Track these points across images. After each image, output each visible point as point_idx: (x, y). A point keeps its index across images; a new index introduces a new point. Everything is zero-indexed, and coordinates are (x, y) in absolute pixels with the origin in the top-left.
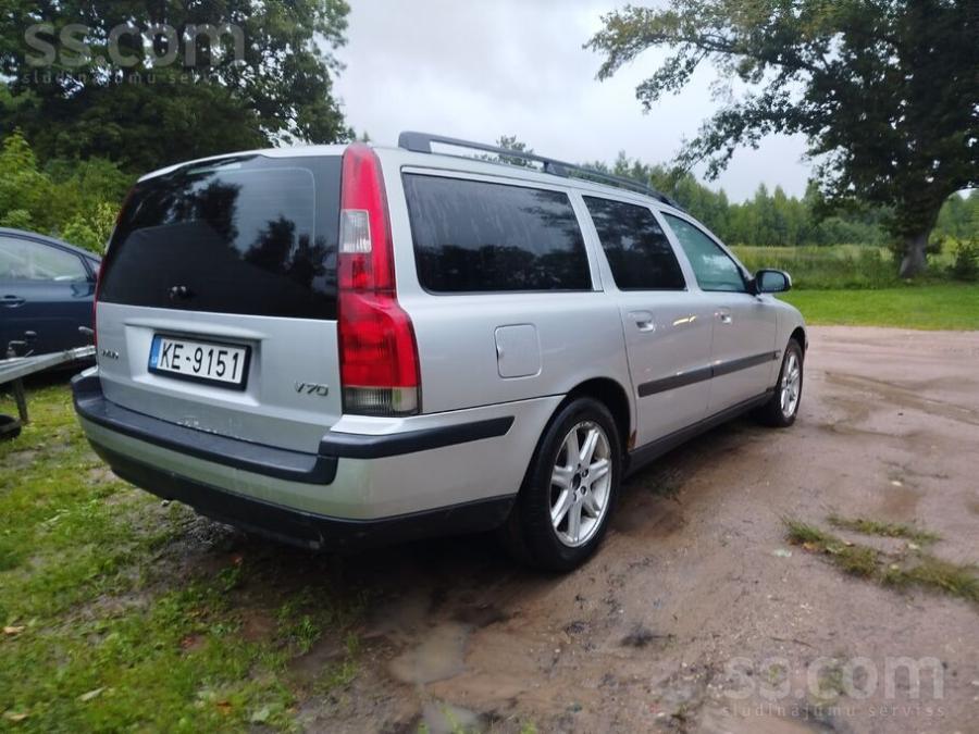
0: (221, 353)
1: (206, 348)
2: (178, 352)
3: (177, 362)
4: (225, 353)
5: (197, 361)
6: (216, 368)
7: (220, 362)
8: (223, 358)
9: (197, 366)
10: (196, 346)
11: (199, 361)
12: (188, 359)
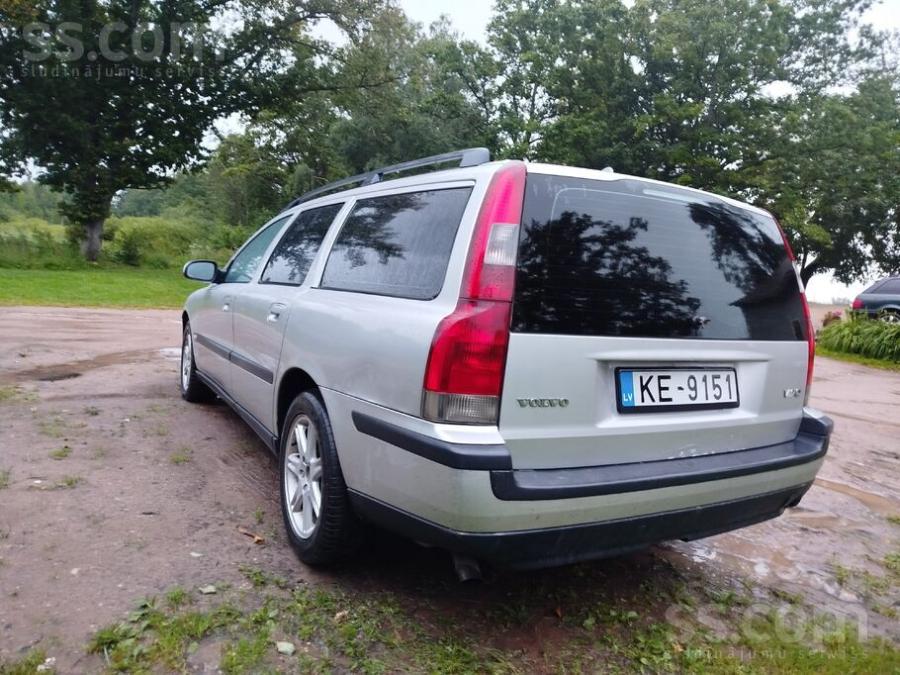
0: (714, 377)
1: (699, 375)
2: (664, 383)
3: (665, 394)
4: (718, 377)
5: (691, 389)
6: (712, 392)
7: (715, 386)
8: (717, 381)
9: (693, 394)
10: (686, 374)
11: (695, 389)
12: (680, 388)
